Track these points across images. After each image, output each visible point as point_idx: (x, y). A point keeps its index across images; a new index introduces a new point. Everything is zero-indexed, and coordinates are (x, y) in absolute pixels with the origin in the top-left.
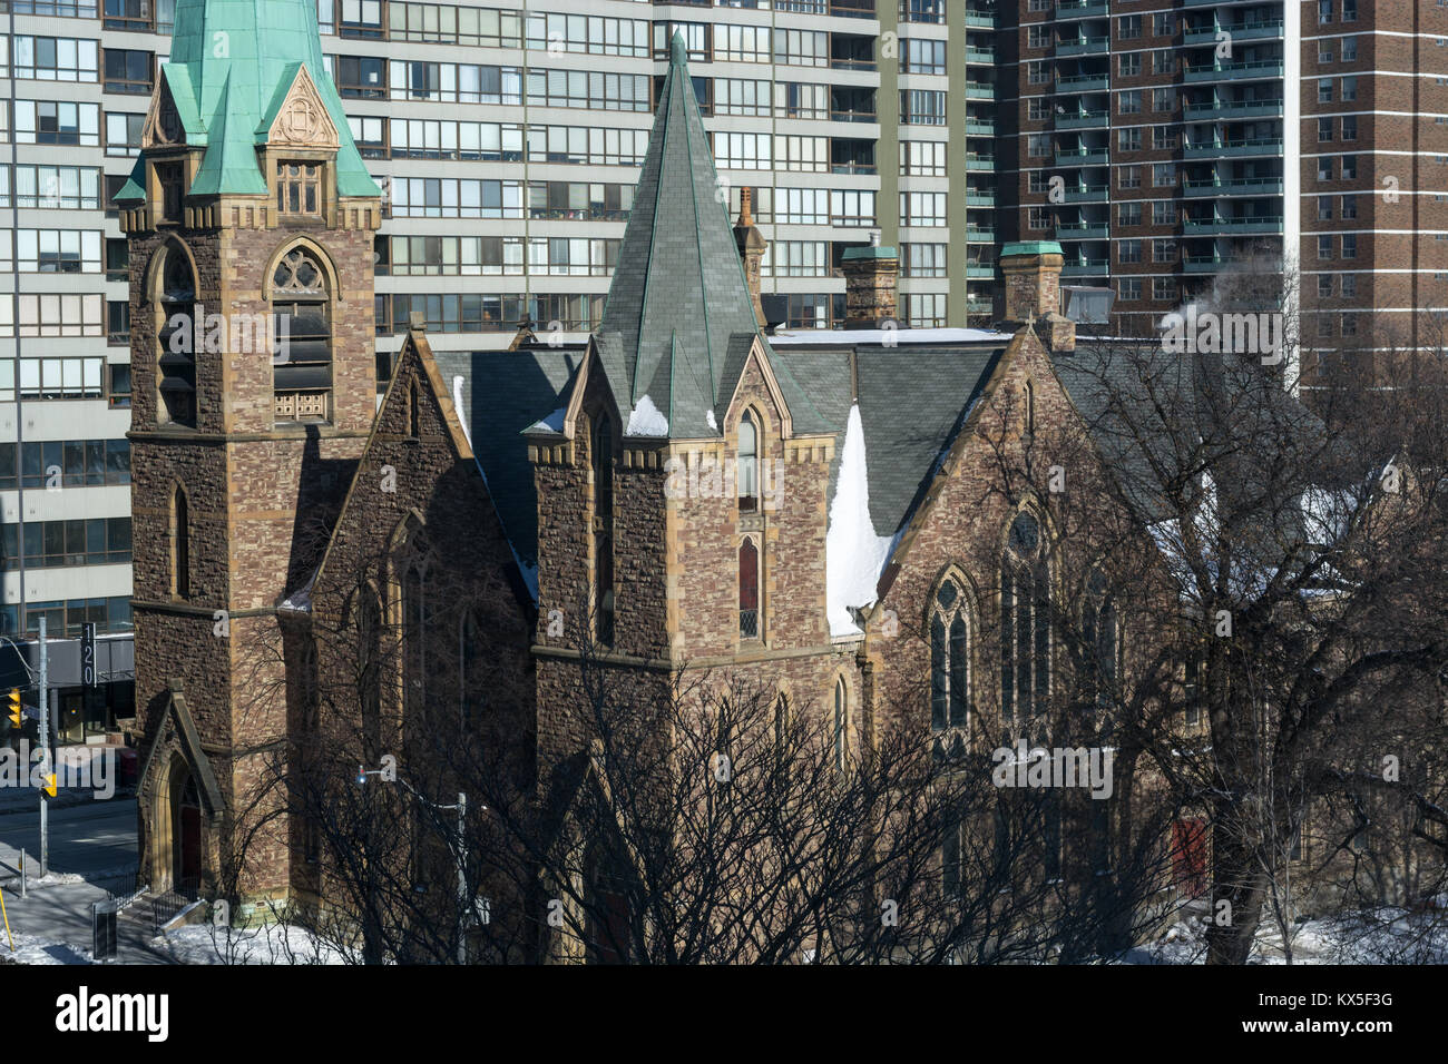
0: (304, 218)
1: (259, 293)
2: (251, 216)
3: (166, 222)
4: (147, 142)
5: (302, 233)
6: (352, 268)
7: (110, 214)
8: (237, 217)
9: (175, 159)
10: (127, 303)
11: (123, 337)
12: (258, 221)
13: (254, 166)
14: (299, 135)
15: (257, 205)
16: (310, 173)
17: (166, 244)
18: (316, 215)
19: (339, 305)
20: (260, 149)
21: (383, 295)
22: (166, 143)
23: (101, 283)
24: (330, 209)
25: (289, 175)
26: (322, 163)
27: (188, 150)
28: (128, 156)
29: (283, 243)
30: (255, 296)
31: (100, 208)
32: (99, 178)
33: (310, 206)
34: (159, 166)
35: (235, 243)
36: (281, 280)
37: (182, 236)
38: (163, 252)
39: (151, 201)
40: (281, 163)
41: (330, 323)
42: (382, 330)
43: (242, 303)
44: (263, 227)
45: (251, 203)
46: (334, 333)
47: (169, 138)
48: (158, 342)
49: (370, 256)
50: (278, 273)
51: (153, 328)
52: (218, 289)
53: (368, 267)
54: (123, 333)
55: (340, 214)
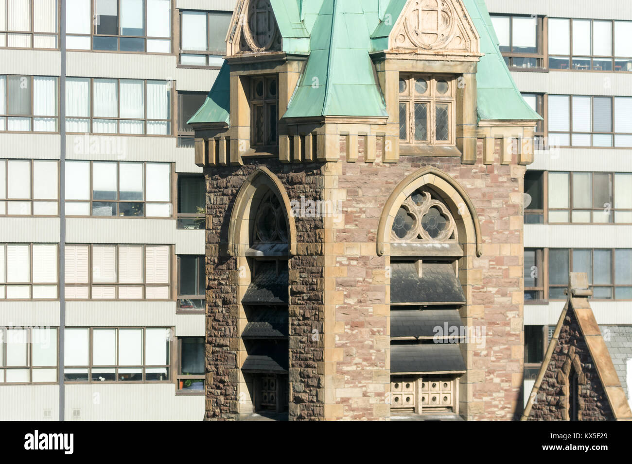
0: (433, 149)
1: (372, 245)
2: (365, 146)
3: (253, 153)
4: (233, 50)
5: (430, 168)
6: (495, 214)
7: (184, 141)
8: (346, 148)
9: (268, 71)
10: (202, 257)
11: (196, 302)
12: (373, 153)
13: (370, 80)
14: (427, 40)
15: (371, 131)
16: (441, 89)
17: (253, 183)
18: (449, 145)
19: (477, 262)
20: (377, 58)
21: (535, 249)
22: (257, 51)
23: (169, 231)
24: (467, 136)
25: (415, 94)
26: (456, 76)
27: (283, 60)
28: (207, 67)
29: (405, 181)
30: (369, 250)
31: (170, 133)
32: (170, 94)
33: (441, 133)
34: (245, 80)
35: (343, 180)
36: (401, 230)
37: (275, 172)
38: (248, 193)
39: (236, 126)
40: (405, 76)
41: (464, 286)
42: (532, 295)
43: (350, 259)
44: (379, 160)
45: (365, 129)
46: (470, 299)
47: (259, 44)
48: (241, 310)
49: (520, 198)
50: (397, 220)
51: (236, 291)
52: (319, 240)
53: (516, 213)
54: (196, 296)
55: (480, 143)
